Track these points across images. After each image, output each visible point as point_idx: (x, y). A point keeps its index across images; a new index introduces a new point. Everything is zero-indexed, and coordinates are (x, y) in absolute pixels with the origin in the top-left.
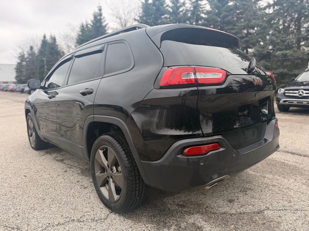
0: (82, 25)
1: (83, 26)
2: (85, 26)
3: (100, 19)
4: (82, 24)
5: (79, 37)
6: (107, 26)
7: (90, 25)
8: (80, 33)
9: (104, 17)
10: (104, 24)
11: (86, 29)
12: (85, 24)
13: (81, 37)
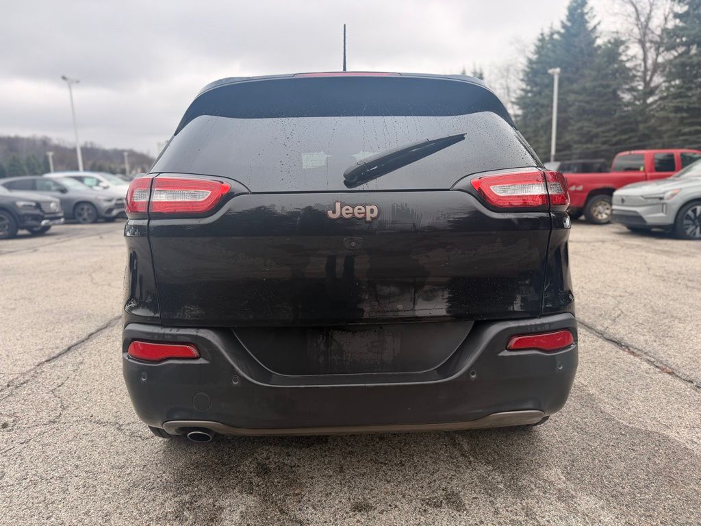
0: (540, 37)
1: (542, 40)
2: (547, 38)
3: (582, 15)
4: (542, 34)
5: (530, 66)
6: (599, 28)
7: (558, 33)
8: (534, 57)
9: (592, 8)
10: (591, 25)
11: (549, 46)
12: (547, 31)
13: (534, 66)
